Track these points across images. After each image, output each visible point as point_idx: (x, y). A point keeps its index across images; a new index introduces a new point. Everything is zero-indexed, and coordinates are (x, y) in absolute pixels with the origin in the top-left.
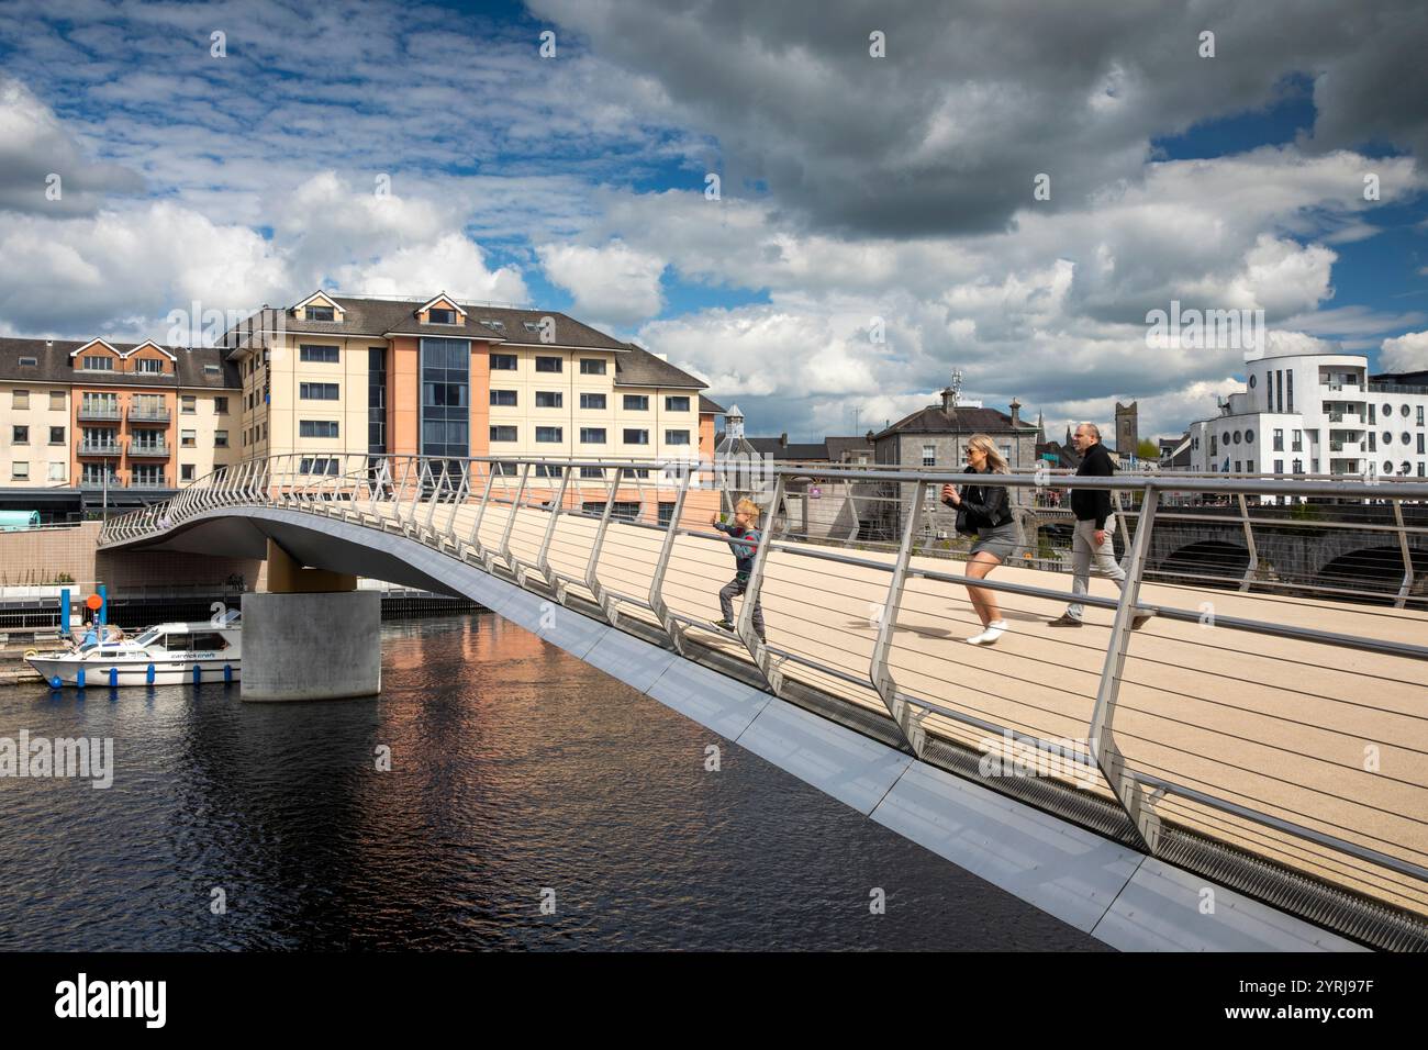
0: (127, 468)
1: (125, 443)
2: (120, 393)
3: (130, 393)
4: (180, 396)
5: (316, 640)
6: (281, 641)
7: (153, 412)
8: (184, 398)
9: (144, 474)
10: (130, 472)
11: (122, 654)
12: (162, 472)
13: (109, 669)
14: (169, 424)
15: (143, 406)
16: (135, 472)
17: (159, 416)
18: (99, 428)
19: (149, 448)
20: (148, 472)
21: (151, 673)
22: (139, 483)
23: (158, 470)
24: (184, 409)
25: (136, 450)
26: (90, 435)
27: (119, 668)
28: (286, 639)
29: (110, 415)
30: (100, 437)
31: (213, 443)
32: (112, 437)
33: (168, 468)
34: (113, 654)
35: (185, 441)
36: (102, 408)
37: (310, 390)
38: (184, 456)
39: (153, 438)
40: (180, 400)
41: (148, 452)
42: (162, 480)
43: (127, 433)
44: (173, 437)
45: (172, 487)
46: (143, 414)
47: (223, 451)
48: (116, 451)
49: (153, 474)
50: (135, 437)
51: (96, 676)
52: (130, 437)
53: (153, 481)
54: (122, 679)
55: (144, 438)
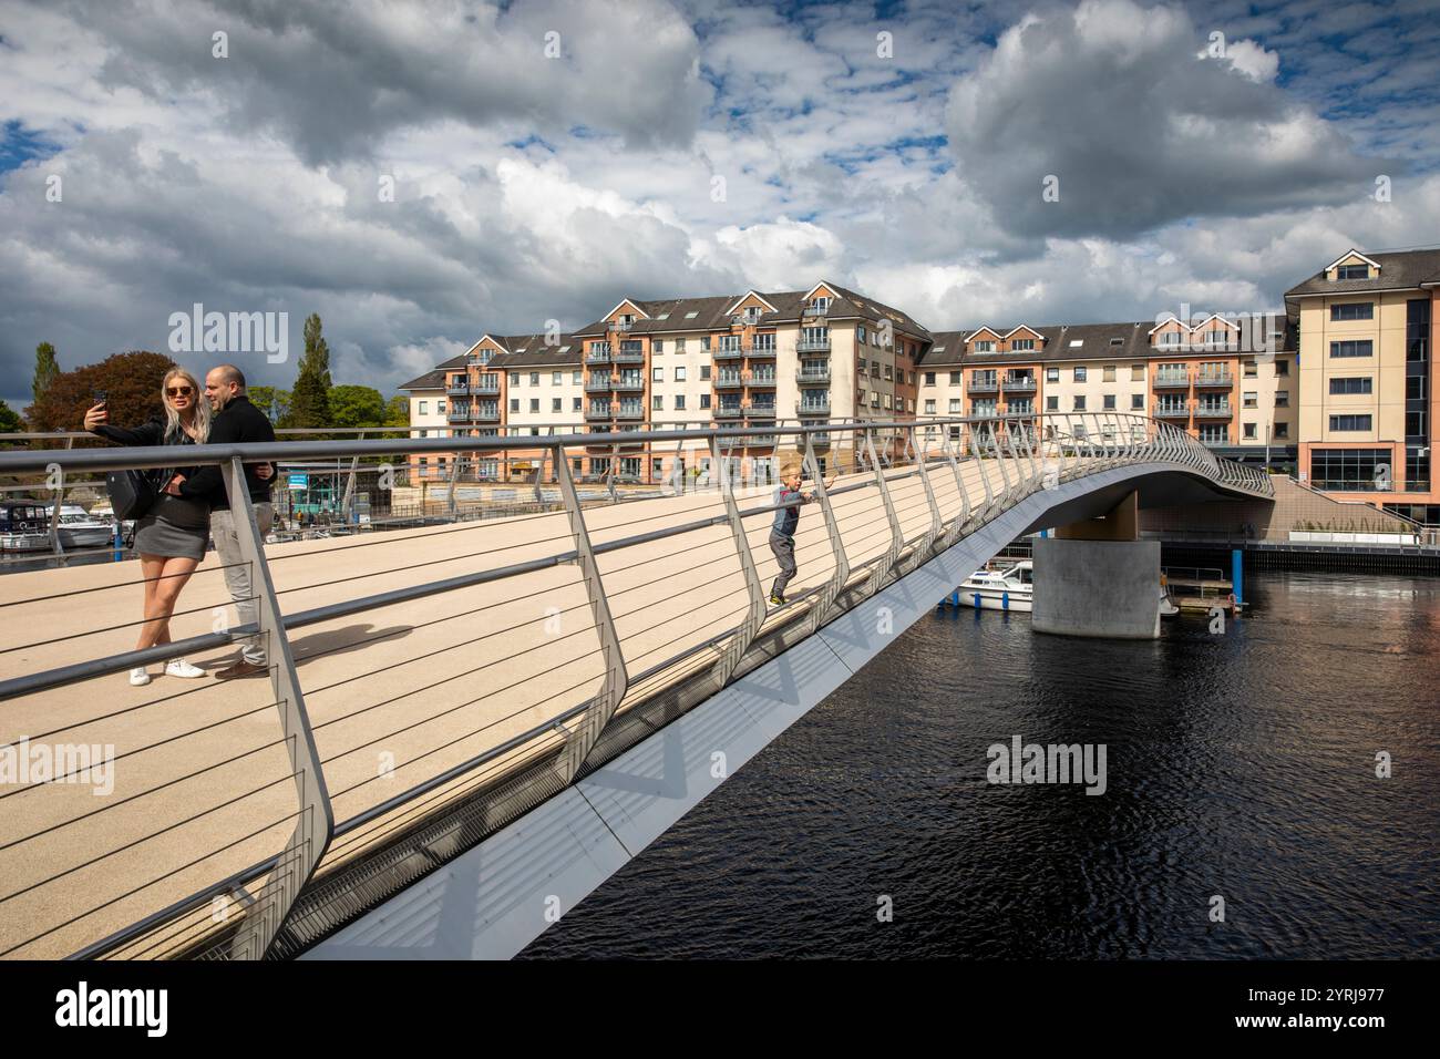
0: (1194, 428)
1: (1194, 407)
2: (1188, 363)
3: (1198, 362)
4: (1242, 361)
5: (1090, 584)
6: (1060, 581)
7: (1218, 377)
8: (1246, 364)
9: (1209, 433)
10: (1197, 431)
11: (987, 582)
12: (1225, 431)
13: (974, 593)
14: (1231, 388)
15: (1209, 374)
16: (1201, 431)
17: (1222, 381)
18: (1170, 395)
19: (1214, 410)
20: (1213, 431)
21: (1006, 600)
22: (1205, 441)
23: (1222, 429)
24: (1247, 373)
25: (1203, 412)
26: (1164, 400)
27: (982, 594)
28: (1064, 580)
29: (1182, 383)
30: (1172, 401)
31: (1273, 403)
32: (1182, 401)
33: (1231, 427)
34: (980, 582)
35: (1248, 402)
36: (1174, 376)
37: (1340, 349)
38: (1246, 416)
39: (1218, 401)
40: (1242, 366)
41: (1213, 413)
42: (1225, 438)
43: (1195, 398)
44: (1236, 399)
45: (1234, 444)
46: (1208, 381)
47: (1282, 409)
48: (1185, 413)
49: (1217, 432)
50: (1201, 401)
51: (968, 598)
52: (1197, 401)
53: (1217, 439)
54: (986, 603)
55: (1209, 401)
